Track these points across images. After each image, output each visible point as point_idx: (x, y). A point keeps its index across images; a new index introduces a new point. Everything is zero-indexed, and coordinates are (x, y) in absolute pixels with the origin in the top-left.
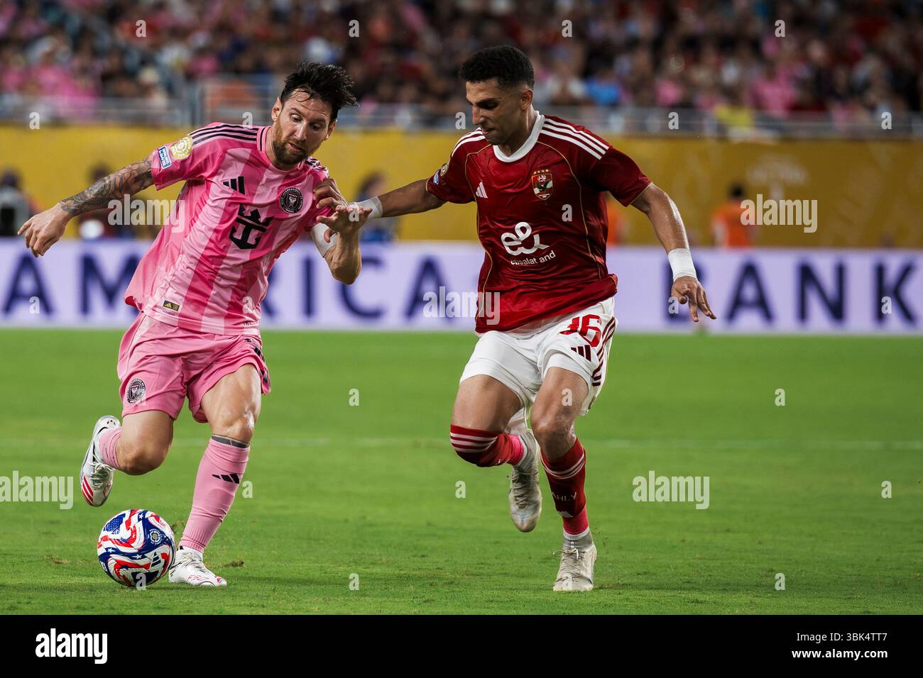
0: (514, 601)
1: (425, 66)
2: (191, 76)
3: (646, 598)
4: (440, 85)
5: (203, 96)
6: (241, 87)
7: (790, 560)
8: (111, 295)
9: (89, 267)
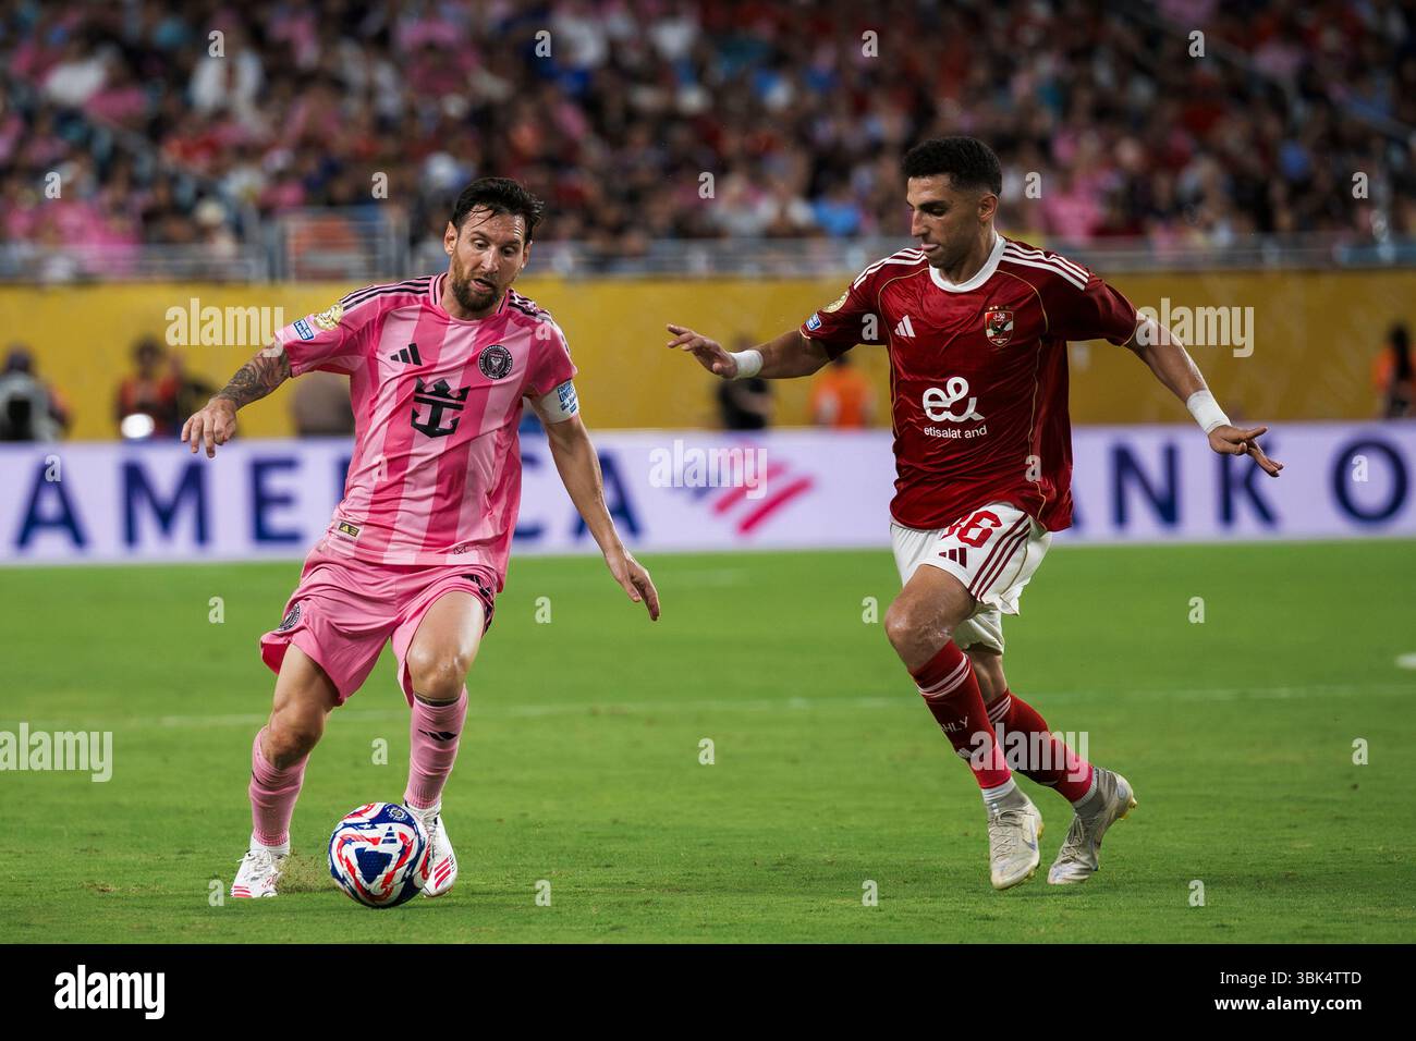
0: (736, 924)
1: (590, 187)
2: (267, 211)
3: (917, 915)
4: (611, 214)
5: (283, 237)
6: (338, 223)
7: (1114, 856)
8: (165, 518)
9: (134, 480)
